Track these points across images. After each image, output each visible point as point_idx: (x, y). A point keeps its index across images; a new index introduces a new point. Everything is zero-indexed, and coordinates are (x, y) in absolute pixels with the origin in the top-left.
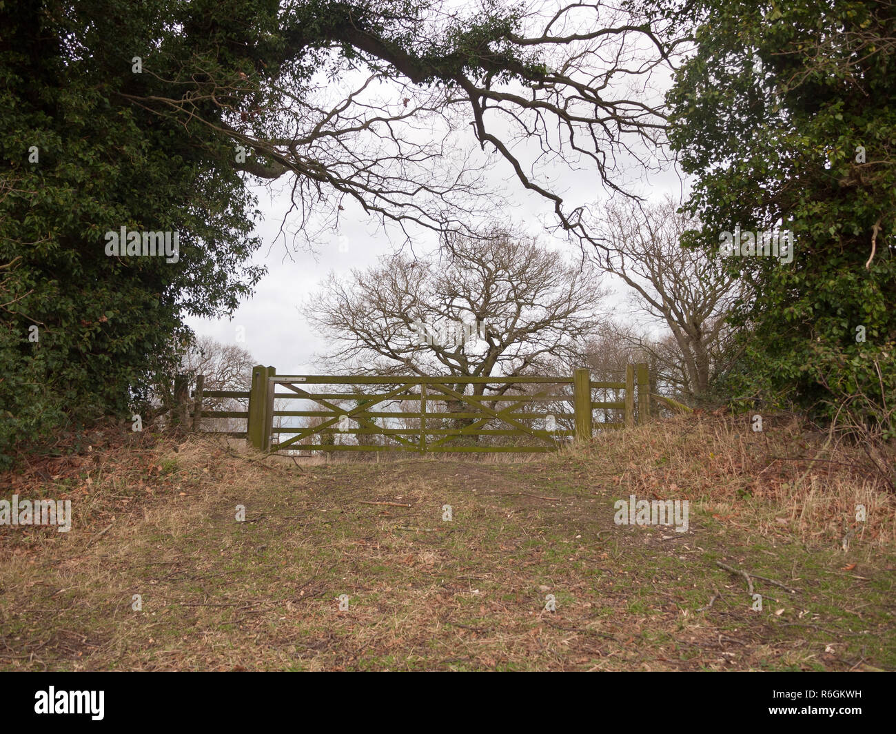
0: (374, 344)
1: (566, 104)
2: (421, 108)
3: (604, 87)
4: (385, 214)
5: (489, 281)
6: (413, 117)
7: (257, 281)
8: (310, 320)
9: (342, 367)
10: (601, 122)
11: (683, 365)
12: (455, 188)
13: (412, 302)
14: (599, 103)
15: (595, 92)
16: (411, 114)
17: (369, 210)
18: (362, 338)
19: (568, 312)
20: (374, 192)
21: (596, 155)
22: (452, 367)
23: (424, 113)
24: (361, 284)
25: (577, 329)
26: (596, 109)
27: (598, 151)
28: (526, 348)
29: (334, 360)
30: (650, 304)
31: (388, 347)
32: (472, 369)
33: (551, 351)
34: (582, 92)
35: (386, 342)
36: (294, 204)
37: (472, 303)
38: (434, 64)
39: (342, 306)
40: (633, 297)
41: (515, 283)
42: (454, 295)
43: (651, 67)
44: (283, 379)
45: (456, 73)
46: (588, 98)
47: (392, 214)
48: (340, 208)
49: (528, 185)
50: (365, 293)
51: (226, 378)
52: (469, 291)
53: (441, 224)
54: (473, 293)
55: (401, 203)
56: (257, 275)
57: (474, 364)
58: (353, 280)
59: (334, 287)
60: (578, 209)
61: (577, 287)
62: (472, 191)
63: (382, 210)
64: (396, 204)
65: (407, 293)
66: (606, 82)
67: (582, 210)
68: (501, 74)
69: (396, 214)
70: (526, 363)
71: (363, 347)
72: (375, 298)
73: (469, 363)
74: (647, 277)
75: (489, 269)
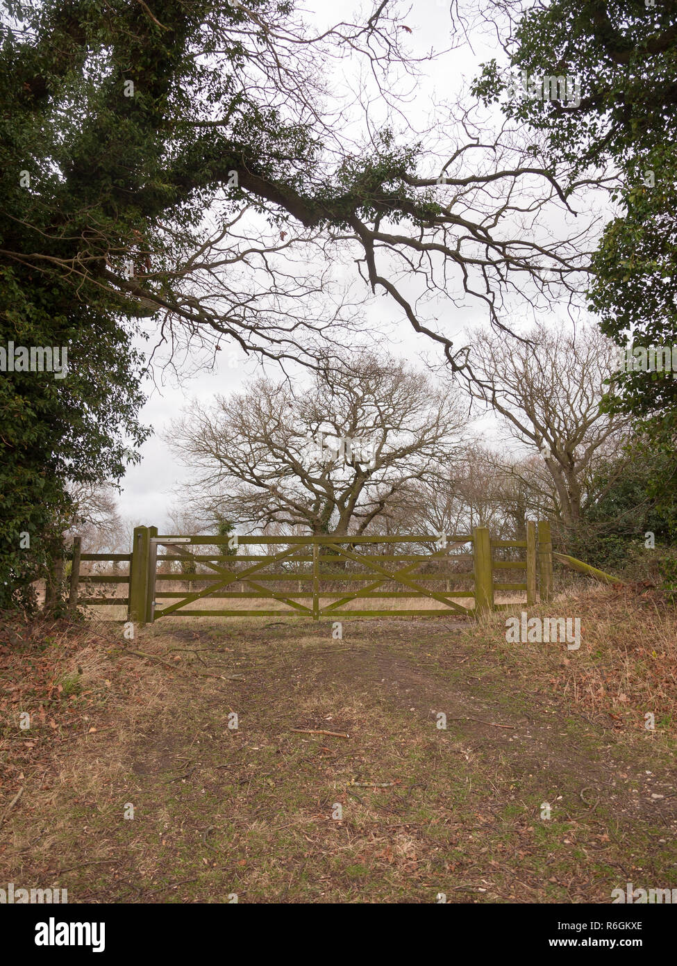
0: (237, 470)
1: (459, 245)
2: (297, 239)
3: (494, 225)
4: (264, 353)
5: (356, 405)
6: (288, 248)
7: (142, 442)
8: (172, 447)
9: (205, 495)
10: (494, 264)
11: (554, 493)
12: (334, 323)
13: (276, 427)
14: (489, 242)
15: (485, 231)
16: (287, 246)
17: (248, 350)
18: (227, 465)
19: (436, 438)
20: (250, 328)
21: (486, 296)
22: (317, 493)
23: (302, 244)
24: (224, 409)
25: (445, 455)
26: (487, 249)
27: (489, 291)
28: (392, 472)
29: (197, 488)
30: (520, 431)
31: (252, 474)
32: (338, 495)
33: (419, 477)
34: (474, 233)
35: (251, 469)
36: (164, 338)
37: (337, 428)
38: (327, 207)
39: (204, 432)
40: (503, 425)
41: (382, 409)
42: (320, 420)
43: (540, 205)
44: (166, 540)
45: (349, 216)
46: (480, 239)
47: (271, 353)
48: (218, 348)
49: (418, 328)
50: (228, 419)
51: (80, 500)
52: (334, 415)
53: (318, 360)
54: (339, 417)
55: (278, 339)
56: (142, 435)
57: (341, 489)
58: (216, 405)
59: (197, 413)
60: (464, 349)
61: (444, 412)
62: (350, 326)
63: (261, 350)
64: (273, 341)
65: (271, 417)
66: (496, 220)
67: (469, 350)
68: (392, 214)
69: (276, 354)
70: (393, 490)
71: (226, 474)
72: (239, 423)
73: (336, 489)
74: (520, 406)
75: (355, 394)
